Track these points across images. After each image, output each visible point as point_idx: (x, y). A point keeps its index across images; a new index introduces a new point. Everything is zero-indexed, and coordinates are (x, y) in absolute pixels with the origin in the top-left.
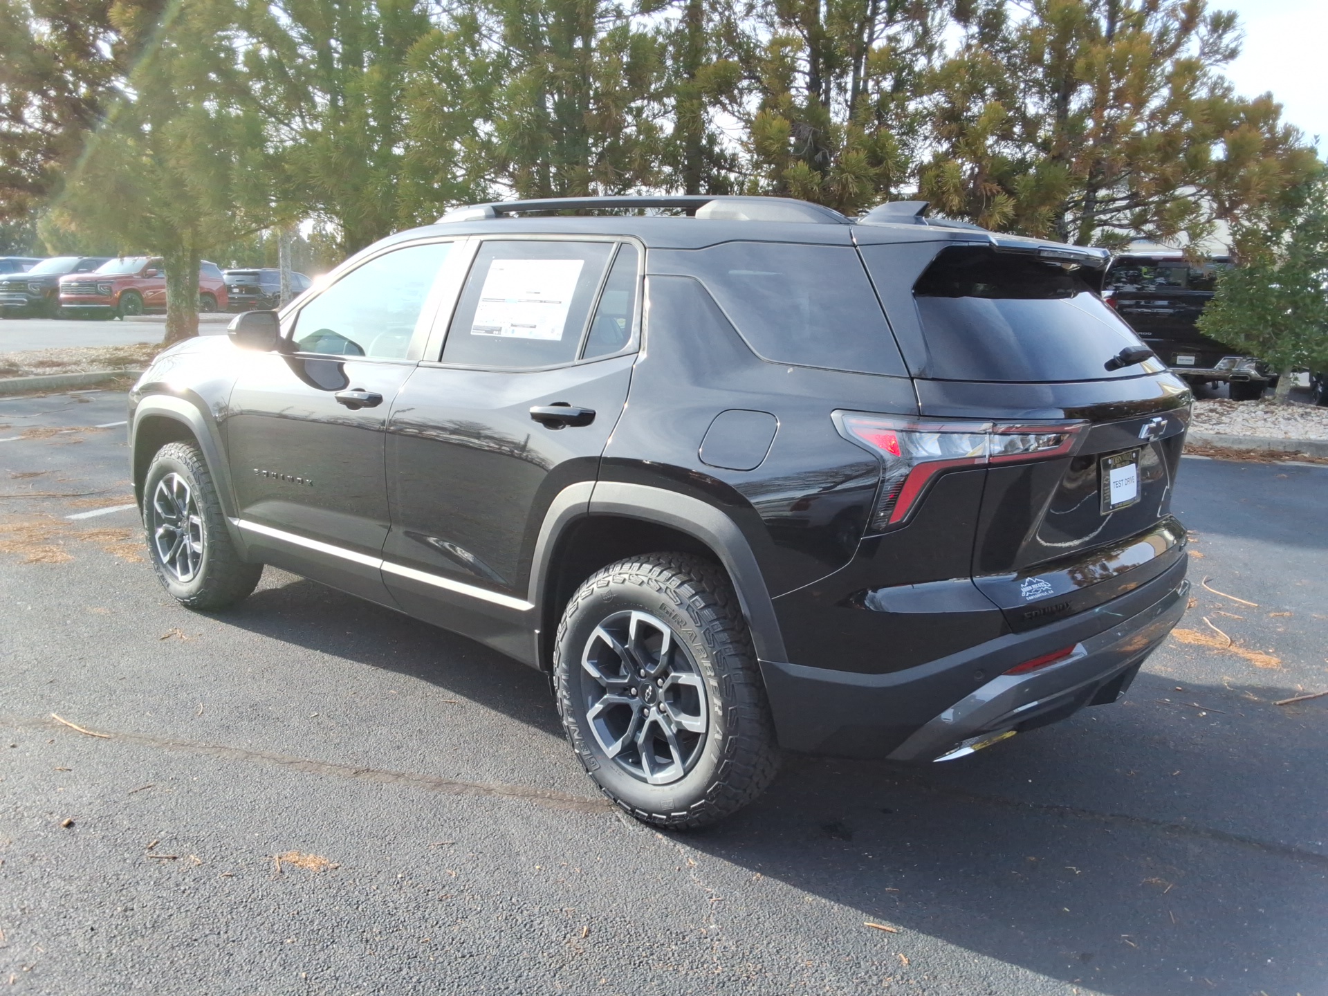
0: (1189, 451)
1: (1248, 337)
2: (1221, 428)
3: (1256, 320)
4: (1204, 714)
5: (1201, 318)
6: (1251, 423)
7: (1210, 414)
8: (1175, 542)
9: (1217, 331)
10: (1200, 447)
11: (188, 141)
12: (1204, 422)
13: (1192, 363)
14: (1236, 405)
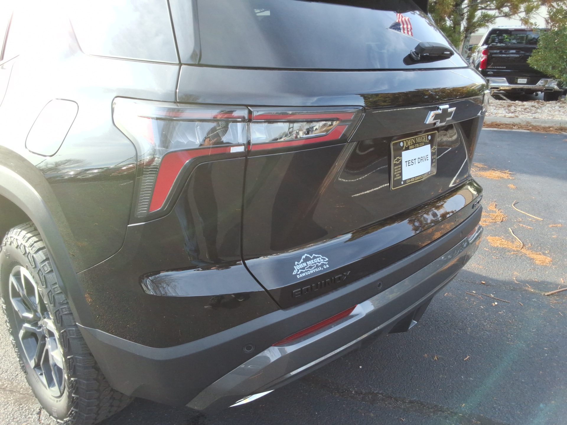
0: (519, 127)
1: (553, 68)
2: (536, 115)
3: (558, 59)
4: (496, 303)
5: (530, 58)
6: (552, 113)
7: (532, 108)
8: (477, 195)
9: (537, 65)
10: (525, 125)
12: (528, 112)
13: (525, 82)
14: (545, 103)
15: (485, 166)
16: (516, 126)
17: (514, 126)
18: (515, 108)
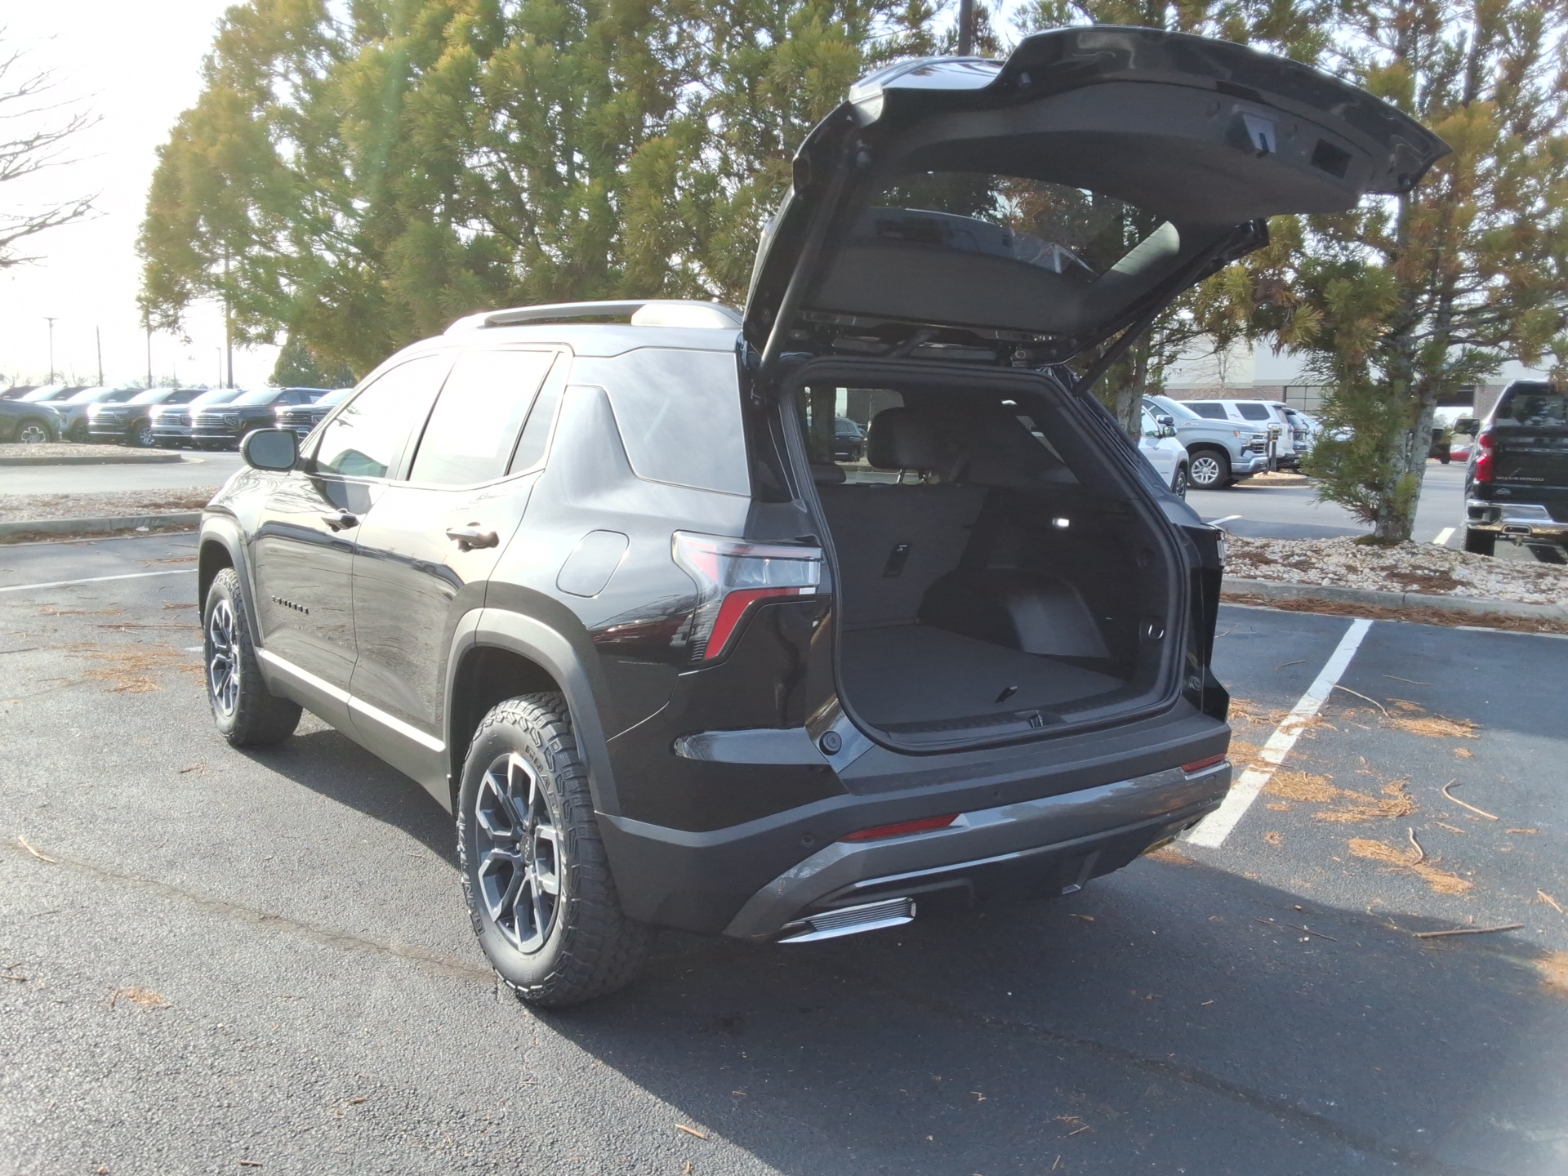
4: (1307, 939)
11: (406, 262)
15: (1421, 709)
16: (1546, 625)
17: (1542, 624)
18: (1555, 582)
